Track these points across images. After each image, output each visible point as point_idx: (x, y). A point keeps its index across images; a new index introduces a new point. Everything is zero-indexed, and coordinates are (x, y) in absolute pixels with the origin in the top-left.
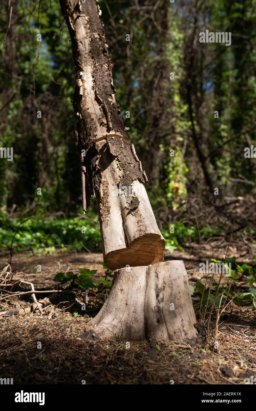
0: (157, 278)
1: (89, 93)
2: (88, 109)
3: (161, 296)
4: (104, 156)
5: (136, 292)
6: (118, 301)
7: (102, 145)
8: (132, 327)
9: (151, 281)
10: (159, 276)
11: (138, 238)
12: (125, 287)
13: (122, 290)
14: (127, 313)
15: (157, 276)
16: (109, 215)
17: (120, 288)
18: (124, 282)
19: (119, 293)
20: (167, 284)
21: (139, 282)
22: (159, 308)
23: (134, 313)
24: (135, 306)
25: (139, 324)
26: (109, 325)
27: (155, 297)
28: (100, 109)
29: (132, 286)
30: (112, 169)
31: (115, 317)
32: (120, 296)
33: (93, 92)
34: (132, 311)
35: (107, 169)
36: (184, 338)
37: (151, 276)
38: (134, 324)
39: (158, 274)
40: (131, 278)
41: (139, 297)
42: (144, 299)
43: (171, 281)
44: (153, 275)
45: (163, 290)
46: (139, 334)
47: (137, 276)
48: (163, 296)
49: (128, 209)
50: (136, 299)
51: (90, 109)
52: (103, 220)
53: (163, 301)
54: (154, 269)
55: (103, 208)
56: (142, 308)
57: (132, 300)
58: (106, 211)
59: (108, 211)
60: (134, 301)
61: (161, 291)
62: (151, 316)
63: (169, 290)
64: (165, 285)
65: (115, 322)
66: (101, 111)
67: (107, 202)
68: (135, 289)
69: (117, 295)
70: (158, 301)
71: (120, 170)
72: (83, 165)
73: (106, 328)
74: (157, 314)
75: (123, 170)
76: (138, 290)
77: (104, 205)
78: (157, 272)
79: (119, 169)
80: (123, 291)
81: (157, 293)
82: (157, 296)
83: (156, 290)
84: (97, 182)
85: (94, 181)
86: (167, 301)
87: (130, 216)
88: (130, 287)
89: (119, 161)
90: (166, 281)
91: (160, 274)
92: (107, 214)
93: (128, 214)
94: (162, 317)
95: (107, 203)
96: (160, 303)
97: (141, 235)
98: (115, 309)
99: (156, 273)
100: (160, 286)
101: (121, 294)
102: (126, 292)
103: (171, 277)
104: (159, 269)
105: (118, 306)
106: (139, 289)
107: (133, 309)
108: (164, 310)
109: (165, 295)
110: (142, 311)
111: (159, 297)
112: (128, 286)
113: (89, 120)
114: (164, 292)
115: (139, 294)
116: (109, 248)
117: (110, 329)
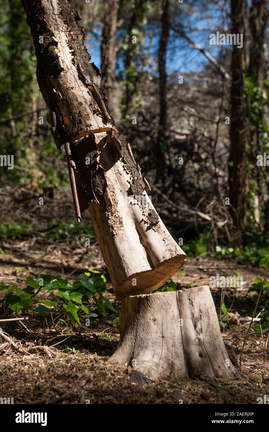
0: (191, 306)
1: (69, 68)
2: (72, 88)
3: (199, 326)
4: (104, 154)
5: (172, 323)
6: (152, 334)
7: (101, 139)
8: (175, 364)
9: (185, 308)
10: (194, 303)
11: (169, 259)
12: (158, 317)
13: (155, 320)
14: (165, 347)
15: (192, 304)
16: (122, 228)
17: (152, 318)
18: (156, 310)
19: (152, 324)
20: (204, 312)
21: (172, 310)
22: (199, 340)
23: (173, 347)
24: (173, 339)
25: (180, 360)
26: (152, 363)
27: (193, 328)
28: (88, 92)
29: (166, 315)
30: (118, 172)
31: (154, 353)
32: (154, 327)
33: (74, 68)
34: (171, 345)
35: (110, 170)
36: (229, 373)
37: (184, 304)
38: (175, 360)
39: (192, 302)
40: (163, 306)
41: (175, 328)
42: (180, 330)
43: (207, 310)
44: (186, 302)
45: (201, 319)
46: (182, 372)
47: (170, 303)
48: (201, 326)
49: (145, 222)
50: (173, 331)
51: (74, 88)
52: (115, 233)
53: (202, 332)
54: (186, 295)
55: (113, 218)
56: (180, 341)
57: (169, 331)
58: (118, 223)
59: (121, 223)
60: (171, 333)
61: (198, 321)
62: (193, 350)
63: (206, 319)
64: (201, 314)
65: (156, 360)
66: (90, 95)
67: (116, 211)
68: (169, 319)
69: (149, 326)
70: (197, 332)
71: (128, 174)
72: (71, 160)
73: (150, 368)
74: (198, 347)
75: (131, 174)
76: (173, 320)
77: (114, 215)
78: (191, 299)
79: (126, 172)
80: (156, 322)
81: (194, 323)
82: (195, 326)
83: (192, 320)
84: (99, 184)
85: (94, 182)
86: (206, 332)
87: (151, 231)
88: (164, 316)
89: (125, 163)
90: (202, 310)
91: (195, 301)
92: (119, 226)
93: (149, 228)
94: (204, 350)
95: (116, 213)
96: (199, 334)
97: (173, 256)
98: (151, 343)
99: (189, 300)
100: (196, 315)
101: (154, 324)
102: (160, 322)
103: (207, 304)
104: (192, 296)
105: (154, 340)
106: (173, 318)
107: (172, 342)
108: (205, 342)
109: (203, 325)
110: (180, 344)
111: (197, 328)
112: (162, 315)
113: (75, 103)
114: (202, 322)
115: (174, 324)
116: (132, 269)
117: (154, 368)
